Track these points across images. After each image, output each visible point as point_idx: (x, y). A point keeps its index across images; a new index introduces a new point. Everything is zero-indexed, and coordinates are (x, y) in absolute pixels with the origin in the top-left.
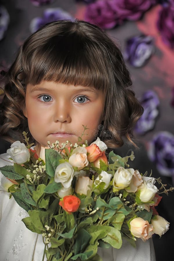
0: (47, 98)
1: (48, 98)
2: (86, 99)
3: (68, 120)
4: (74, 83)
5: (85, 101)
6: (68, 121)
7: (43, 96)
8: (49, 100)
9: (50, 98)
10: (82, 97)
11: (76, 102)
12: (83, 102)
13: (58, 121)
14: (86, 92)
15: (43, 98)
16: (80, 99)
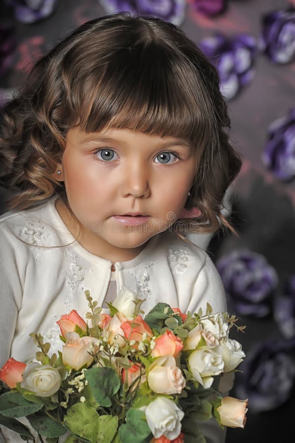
0: (108, 153)
1: (109, 155)
2: (172, 156)
3: (146, 194)
4: (161, 134)
5: (170, 161)
6: (146, 196)
7: (101, 152)
8: (110, 157)
9: (111, 153)
10: (165, 154)
11: (157, 163)
12: (168, 161)
13: (129, 195)
14: (177, 146)
15: (101, 153)
16: (162, 156)
